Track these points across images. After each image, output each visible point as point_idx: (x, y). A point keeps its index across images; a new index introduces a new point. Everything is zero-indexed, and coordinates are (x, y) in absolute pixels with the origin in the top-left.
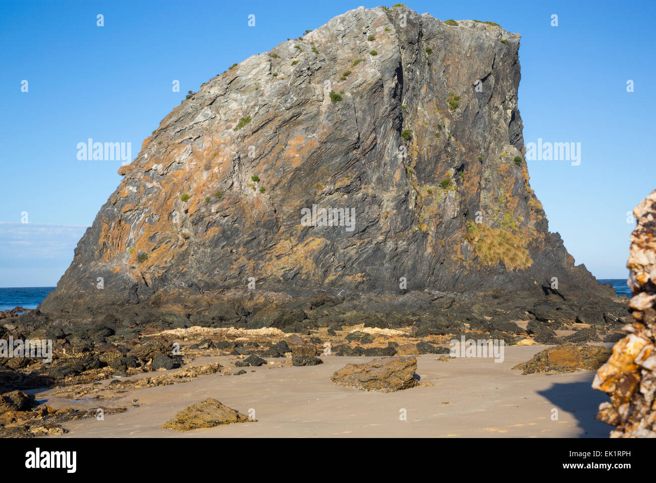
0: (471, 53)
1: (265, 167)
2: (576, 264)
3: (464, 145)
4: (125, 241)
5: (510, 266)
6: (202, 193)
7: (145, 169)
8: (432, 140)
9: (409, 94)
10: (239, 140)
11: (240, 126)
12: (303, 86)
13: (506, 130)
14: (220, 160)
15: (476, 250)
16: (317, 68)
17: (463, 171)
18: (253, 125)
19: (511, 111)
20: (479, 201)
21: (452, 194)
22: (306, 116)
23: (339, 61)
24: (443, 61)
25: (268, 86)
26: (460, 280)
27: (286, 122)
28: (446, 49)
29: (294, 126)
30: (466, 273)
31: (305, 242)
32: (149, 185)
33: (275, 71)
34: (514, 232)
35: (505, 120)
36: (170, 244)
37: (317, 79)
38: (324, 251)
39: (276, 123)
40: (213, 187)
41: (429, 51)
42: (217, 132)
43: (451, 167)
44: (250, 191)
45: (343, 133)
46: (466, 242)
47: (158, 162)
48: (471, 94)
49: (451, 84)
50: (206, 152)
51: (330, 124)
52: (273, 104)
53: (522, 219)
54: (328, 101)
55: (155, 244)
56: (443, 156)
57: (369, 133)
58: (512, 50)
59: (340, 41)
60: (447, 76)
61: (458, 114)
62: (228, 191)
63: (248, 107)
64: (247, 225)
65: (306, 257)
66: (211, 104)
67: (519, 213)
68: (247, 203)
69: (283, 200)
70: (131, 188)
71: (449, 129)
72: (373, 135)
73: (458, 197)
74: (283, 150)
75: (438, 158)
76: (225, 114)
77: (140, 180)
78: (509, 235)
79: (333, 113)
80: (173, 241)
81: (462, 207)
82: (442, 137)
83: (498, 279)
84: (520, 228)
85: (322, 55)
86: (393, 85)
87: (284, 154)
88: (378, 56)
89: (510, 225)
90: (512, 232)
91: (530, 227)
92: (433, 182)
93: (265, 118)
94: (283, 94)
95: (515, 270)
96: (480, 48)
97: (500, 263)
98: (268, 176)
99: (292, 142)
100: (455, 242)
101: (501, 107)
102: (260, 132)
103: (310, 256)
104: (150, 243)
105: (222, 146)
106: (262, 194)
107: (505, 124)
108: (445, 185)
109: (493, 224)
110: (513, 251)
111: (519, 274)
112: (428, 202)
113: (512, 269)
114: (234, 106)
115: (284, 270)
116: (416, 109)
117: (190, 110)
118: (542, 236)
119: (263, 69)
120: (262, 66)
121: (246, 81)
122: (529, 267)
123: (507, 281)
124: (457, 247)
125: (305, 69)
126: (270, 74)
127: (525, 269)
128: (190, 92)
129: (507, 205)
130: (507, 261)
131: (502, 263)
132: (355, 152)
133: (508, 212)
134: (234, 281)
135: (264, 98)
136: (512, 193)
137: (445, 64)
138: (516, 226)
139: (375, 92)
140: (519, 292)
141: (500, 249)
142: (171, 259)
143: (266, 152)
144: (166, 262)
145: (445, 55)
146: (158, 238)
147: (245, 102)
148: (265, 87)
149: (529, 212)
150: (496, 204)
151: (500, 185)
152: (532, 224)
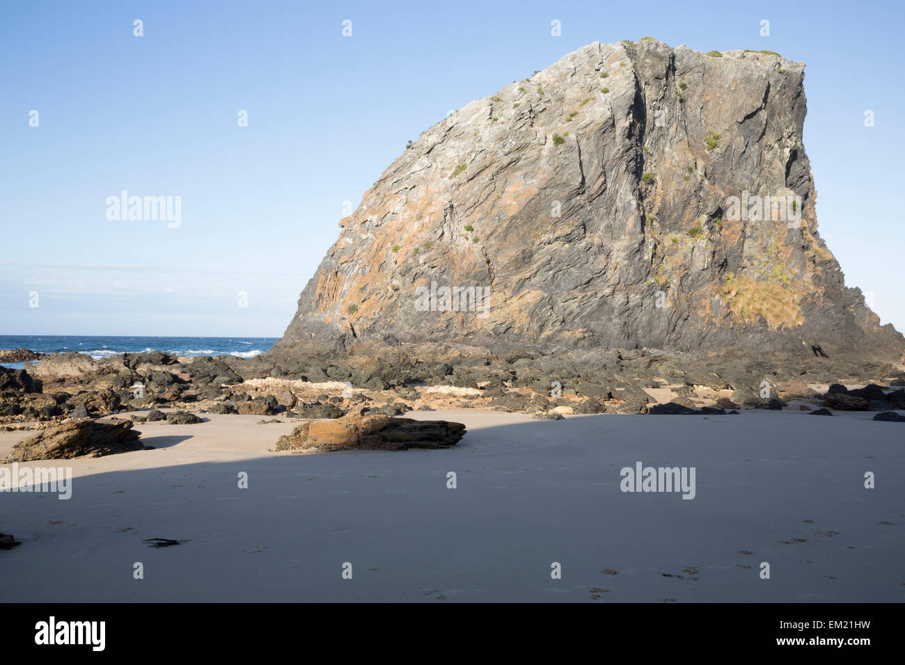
0: (736, 86)
1: (479, 216)
3: (723, 189)
4: (339, 292)
5: (773, 324)
6: (411, 243)
7: (362, 220)
8: (679, 183)
9: (654, 134)
10: (454, 188)
11: (455, 174)
12: (523, 129)
13: (780, 170)
14: (432, 209)
15: (731, 306)
16: (541, 110)
17: (720, 218)
18: (469, 172)
19: (789, 149)
20: (742, 251)
21: (702, 242)
22: (526, 161)
23: (566, 101)
24: (701, 96)
25: (487, 132)
26: (707, 338)
27: (503, 168)
28: (704, 84)
29: (512, 172)
30: (715, 331)
31: (521, 295)
32: (364, 237)
33: (495, 115)
34: (785, 286)
35: (781, 160)
36: (379, 296)
37: (541, 121)
38: (541, 304)
39: (493, 169)
40: (422, 237)
41: (683, 87)
42: (432, 180)
43: (703, 213)
44: (462, 240)
45: (565, 178)
46: (717, 297)
47: (373, 214)
48: (735, 133)
49: (710, 121)
50: (420, 202)
51: (551, 169)
52: (490, 150)
53: (796, 271)
54: (550, 143)
55: (365, 296)
56: (694, 201)
57: (596, 176)
58: (794, 81)
59: (569, 80)
60: (706, 113)
61: (717, 154)
62: (438, 241)
63: (464, 154)
64: (456, 276)
65: (520, 311)
66: (429, 152)
67: (792, 264)
68: (457, 253)
69: (498, 250)
70: (348, 239)
71: (702, 171)
72: (602, 179)
73: (709, 247)
74: (499, 198)
75: (686, 204)
76: (441, 162)
77: (356, 232)
78: (777, 288)
79: (553, 156)
80: (382, 292)
81: (716, 257)
82: (693, 181)
83: (753, 337)
84: (793, 281)
85: (548, 96)
86: (627, 124)
87: (500, 202)
88: (609, 94)
89: (781, 277)
90: (783, 285)
91: (807, 281)
92: (680, 230)
93: (481, 166)
94: (501, 139)
95: (779, 328)
96: (748, 80)
97: (760, 320)
98: (483, 226)
99: (510, 189)
100: (703, 296)
101: (776, 145)
102: (475, 179)
103: (525, 309)
104: (361, 294)
105: (436, 195)
106: (475, 245)
107: (780, 164)
108: (694, 233)
109: (760, 277)
110: (779, 307)
111: (784, 333)
112: (672, 252)
113: (775, 328)
114: (451, 153)
115: (495, 324)
116: (663, 151)
117: (408, 160)
118: (820, 291)
119: (483, 114)
120: (483, 110)
121: (465, 127)
122: (798, 326)
123: (766, 340)
124: (706, 302)
125: (527, 111)
126: (490, 118)
127: (794, 327)
128: (410, 142)
129: (779, 255)
130: (770, 319)
131: (763, 321)
132: (578, 198)
133: (779, 264)
134: (442, 334)
135: (482, 144)
136: (785, 242)
137: (703, 100)
138: (788, 279)
139: (604, 132)
140: (776, 353)
141: (762, 304)
142: (379, 310)
143: (481, 200)
144: (374, 314)
145: (704, 91)
146: (369, 289)
147: (462, 149)
148: (484, 132)
149: (805, 263)
150: (764, 254)
151: (771, 233)
152: (808, 276)
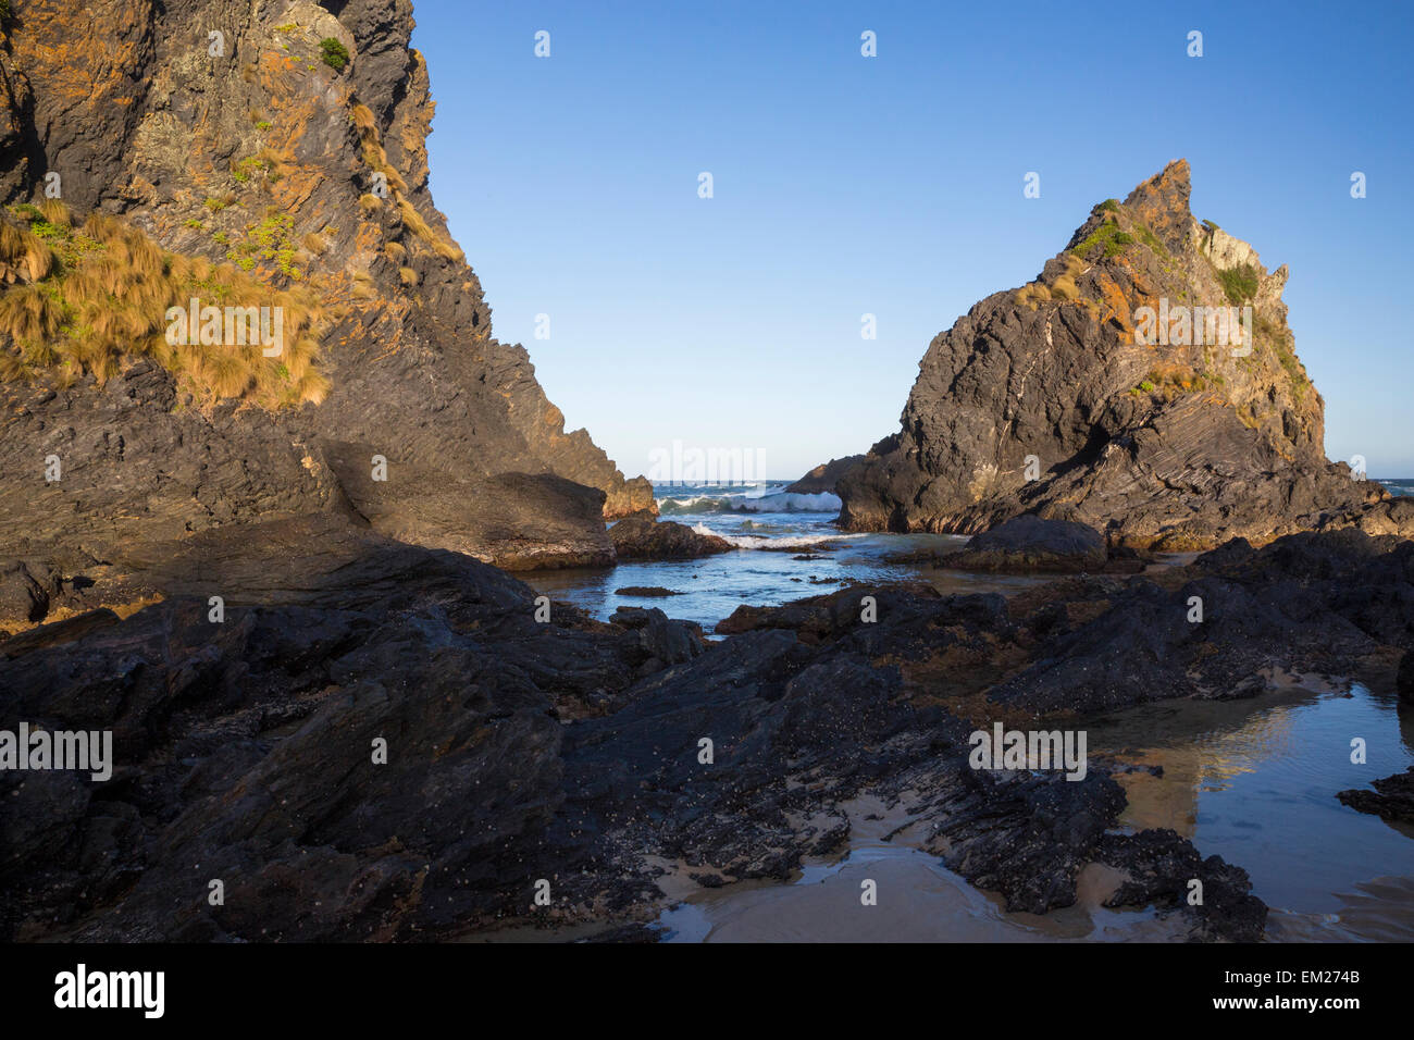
2: (567, 430)
20: (126, 145)
53: (326, 242)
67: (316, 221)
84: (311, 269)
89: (270, 254)
90: (272, 278)
91: (354, 273)
95: (224, 412)
109: (193, 243)
111: (241, 427)
118: (393, 308)
122: (309, 405)
127: (286, 409)
129: (275, 189)
130: (192, 375)
131: (153, 379)
133: (270, 214)
136: (297, 152)
149: (356, 224)
150: (220, 176)
151: (255, 119)
152: (360, 262)
